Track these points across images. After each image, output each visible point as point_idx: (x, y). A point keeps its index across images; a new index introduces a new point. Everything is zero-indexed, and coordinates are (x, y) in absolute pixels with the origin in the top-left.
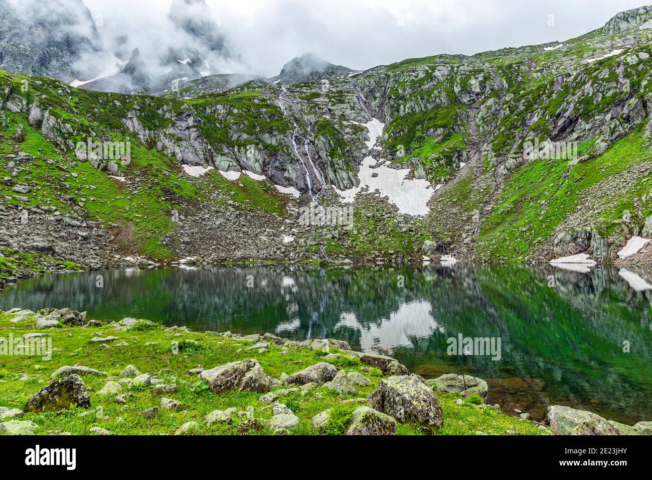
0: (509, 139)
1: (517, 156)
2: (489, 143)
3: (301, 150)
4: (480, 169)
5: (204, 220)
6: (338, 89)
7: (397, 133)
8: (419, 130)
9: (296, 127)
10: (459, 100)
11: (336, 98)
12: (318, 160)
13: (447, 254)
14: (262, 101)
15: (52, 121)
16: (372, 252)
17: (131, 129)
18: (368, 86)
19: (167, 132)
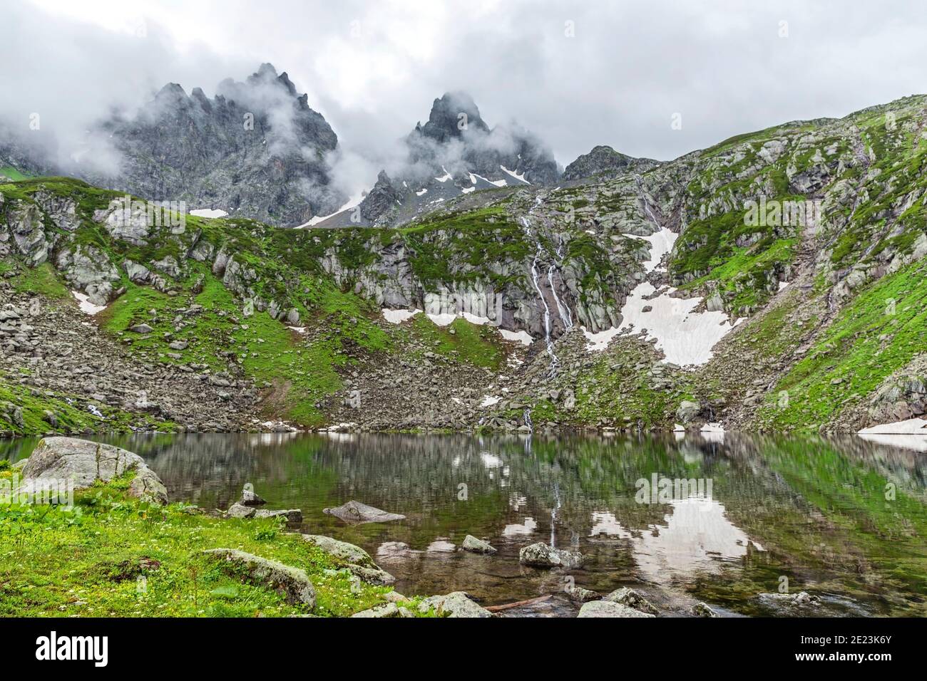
0: (861, 240)
1: (869, 265)
2: (827, 250)
3: (542, 280)
4: (809, 290)
5: (382, 377)
6: (614, 192)
7: (691, 245)
8: (724, 239)
9: (538, 250)
10: (794, 188)
11: (609, 205)
12: (564, 292)
13: (715, 421)
14: (500, 219)
15: (235, 267)
16: (598, 419)
17: (327, 270)
18: (660, 183)
19: (370, 270)
